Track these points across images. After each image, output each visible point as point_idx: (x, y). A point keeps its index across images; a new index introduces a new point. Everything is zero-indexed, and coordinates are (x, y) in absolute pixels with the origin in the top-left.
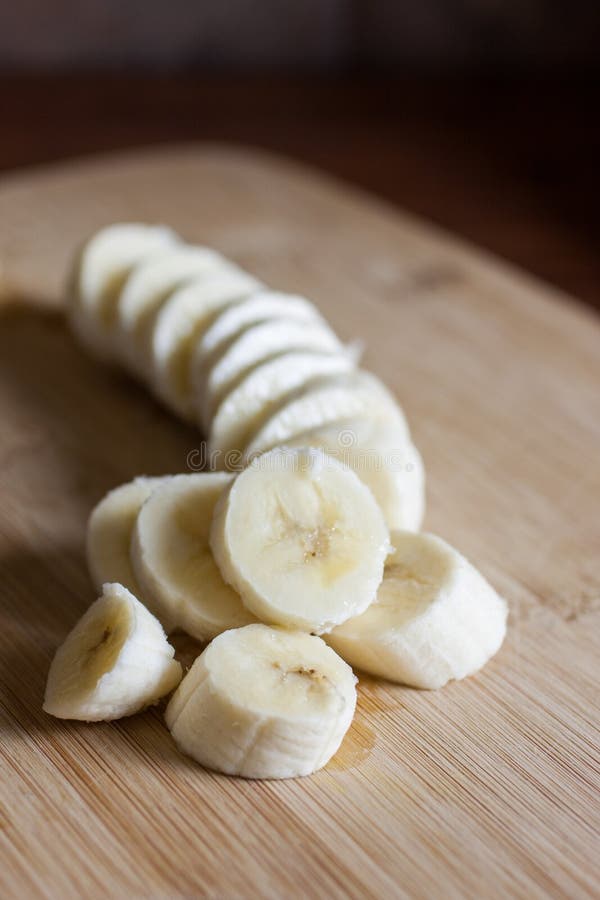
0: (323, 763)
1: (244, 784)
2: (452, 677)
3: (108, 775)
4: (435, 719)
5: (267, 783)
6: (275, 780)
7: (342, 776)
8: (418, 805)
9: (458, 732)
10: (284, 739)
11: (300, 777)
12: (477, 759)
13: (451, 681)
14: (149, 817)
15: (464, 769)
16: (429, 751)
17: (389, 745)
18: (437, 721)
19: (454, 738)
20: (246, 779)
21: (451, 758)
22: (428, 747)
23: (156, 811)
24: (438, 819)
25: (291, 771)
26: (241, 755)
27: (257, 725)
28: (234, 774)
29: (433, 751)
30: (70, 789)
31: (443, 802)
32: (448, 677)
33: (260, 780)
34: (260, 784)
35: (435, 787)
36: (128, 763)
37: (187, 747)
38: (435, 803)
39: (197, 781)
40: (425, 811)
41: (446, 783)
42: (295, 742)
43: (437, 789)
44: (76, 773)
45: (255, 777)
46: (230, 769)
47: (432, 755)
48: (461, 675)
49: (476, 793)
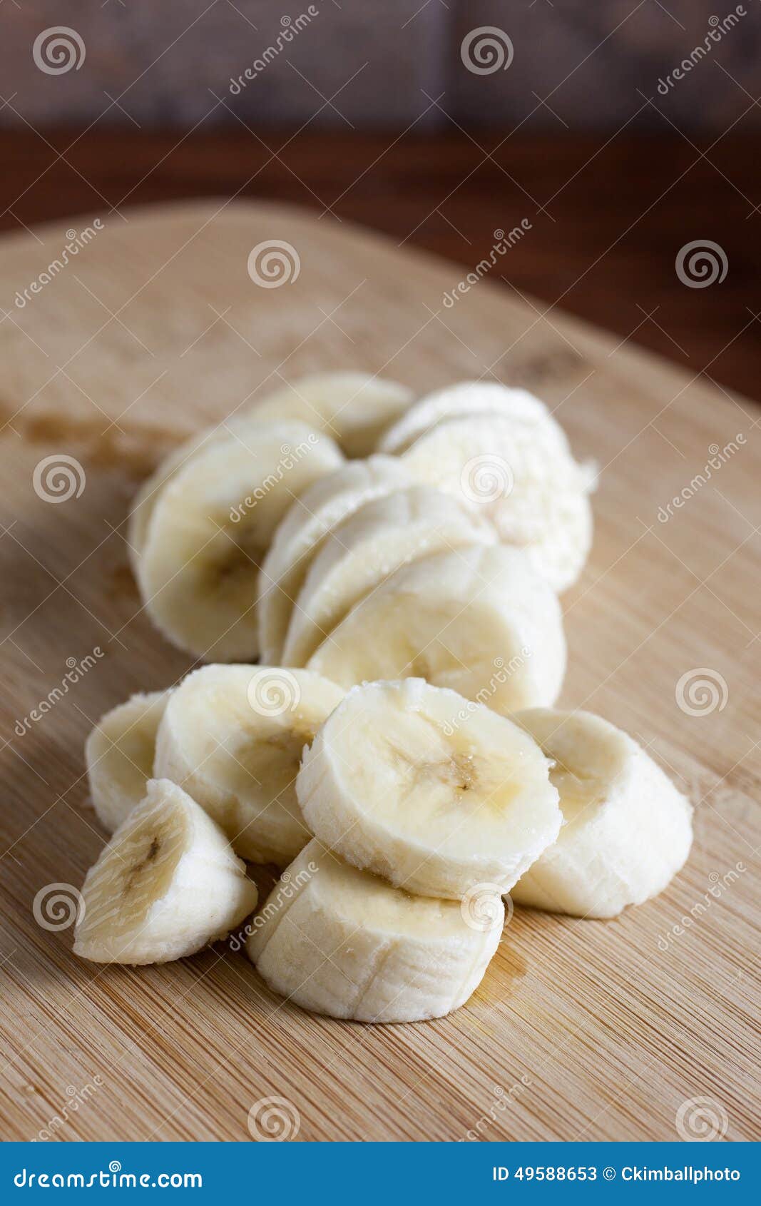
0: (463, 1001)
1: (361, 1030)
2: (630, 903)
3: (176, 1022)
4: (602, 937)
5: (391, 1028)
6: (400, 1024)
7: (488, 1013)
8: (590, 1048)
9: (636, 954)
10: (414, 967)
11: (434, 1019)
12: (664, 987)
13: (627, 907)
14: (237, 1075)
15: (648, 1002)
16: (598, 979)
17: (545, 972)
18: (605, 939)
19: (630, 961)
20: (362, 1023)
21: (629, 988)
22: (597, 973)
23: (245, 1068)
24: (619, 1065)
25: (423, 1010)
26: (355, 991)
27: (377, 950)
28: (346, 1018)
29: (603, 978)
30: (128, 1041)
31: (624, 1043)
32: (625, 902)
33: (381, 1024)
34: (380, 1028)
35: (611, 1024)
36: (202, 1006)
37: (281, 983)
38: (613, 1045)
39: (297, 1027)
40: (601, 1056)
41: (626, 1019)
42: (428, 972)
43: (614, 1028)
44: (133, 1020)
45: (374, 1020)
46: (341, 1010)
47: (603, 983)
48: (640, 897)
49: (667, 1031)
